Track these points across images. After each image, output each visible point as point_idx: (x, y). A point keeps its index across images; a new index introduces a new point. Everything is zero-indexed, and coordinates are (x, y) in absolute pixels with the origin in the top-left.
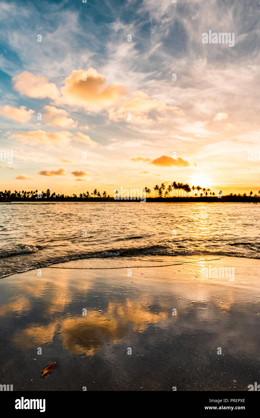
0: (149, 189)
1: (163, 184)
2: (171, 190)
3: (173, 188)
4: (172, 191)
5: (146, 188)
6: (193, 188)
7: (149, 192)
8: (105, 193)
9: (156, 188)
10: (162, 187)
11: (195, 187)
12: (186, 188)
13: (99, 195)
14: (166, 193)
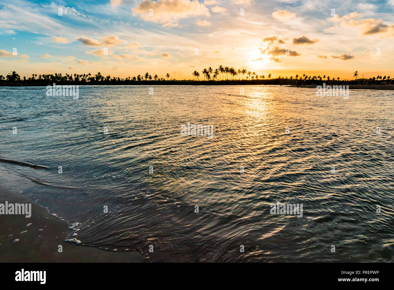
0: (198, 73)
1: (210, 68)
2: (217, 73)
3: (220, 72)
4: (219, 74)
5: (195, 72)
6: (239, 71)
7: (198, 75)
8: (156, 76)
9: (205, 71)
10: (210, 71)
11: (241, 70)
12: (232, 71)
13: (150, 78)
14: (215, 76)
